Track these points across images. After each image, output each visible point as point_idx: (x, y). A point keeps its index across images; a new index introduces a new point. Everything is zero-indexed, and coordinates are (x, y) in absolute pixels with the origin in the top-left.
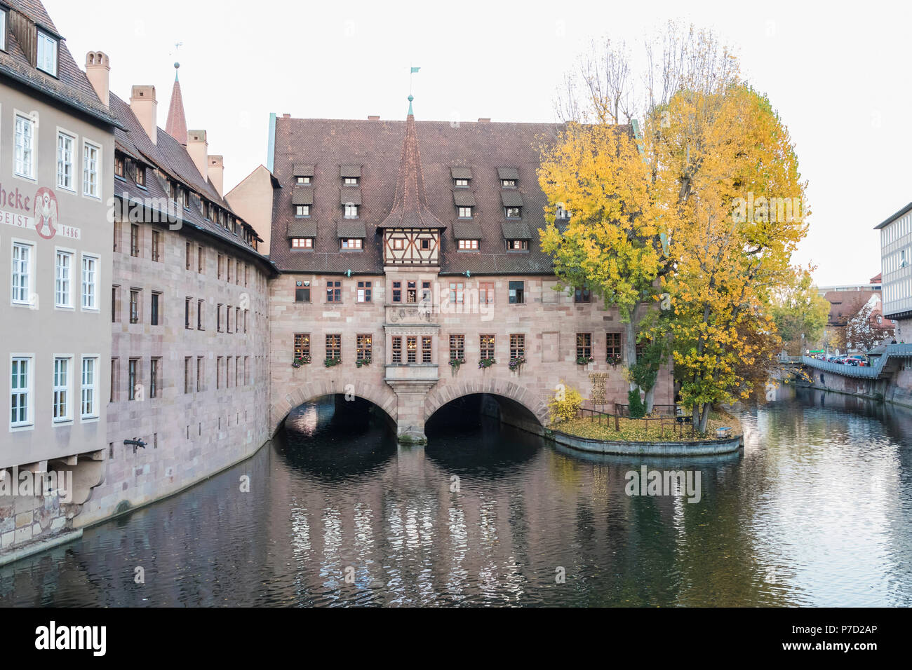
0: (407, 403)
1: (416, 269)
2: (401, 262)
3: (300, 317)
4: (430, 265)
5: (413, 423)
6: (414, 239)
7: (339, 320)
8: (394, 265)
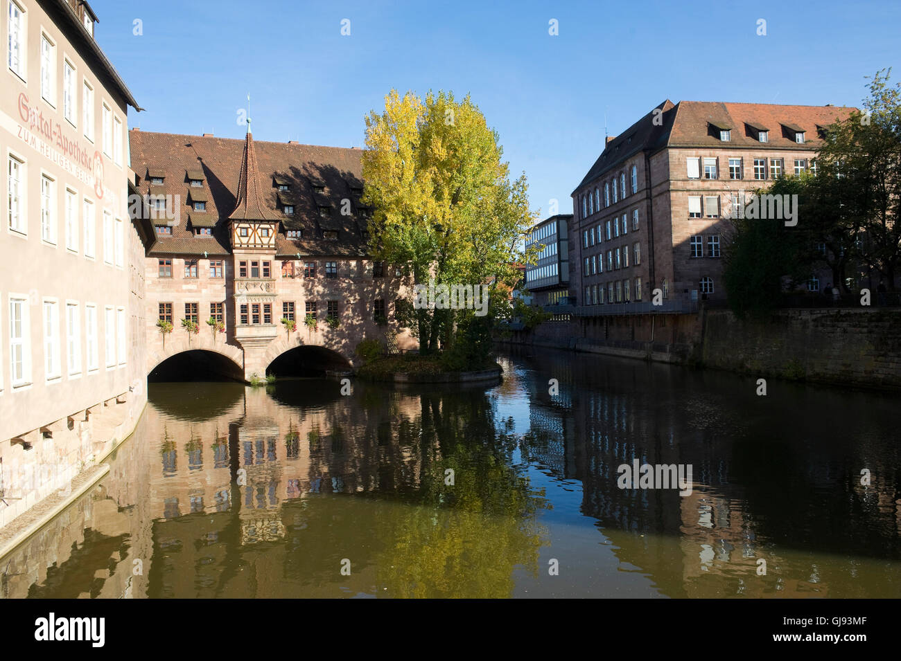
0: (252, 355)
1: (258, 251)
2: (246, 246)
3: (164, 290)
4: (269, 249)
5: (256, 370)
6: (256, 228)
7: (196, 291)
8: (241, 248)
